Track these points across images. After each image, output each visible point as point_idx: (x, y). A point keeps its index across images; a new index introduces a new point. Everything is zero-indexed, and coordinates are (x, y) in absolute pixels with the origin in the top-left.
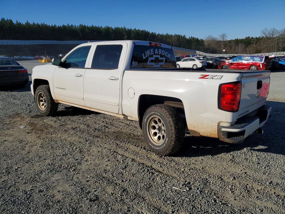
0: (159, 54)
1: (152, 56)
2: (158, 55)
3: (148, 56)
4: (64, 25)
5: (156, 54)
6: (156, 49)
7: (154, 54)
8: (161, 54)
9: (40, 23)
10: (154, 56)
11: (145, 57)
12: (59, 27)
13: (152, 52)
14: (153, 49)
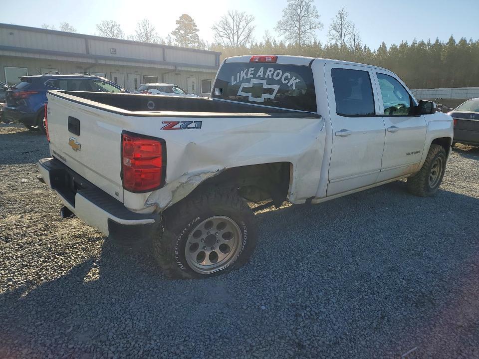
0: (266, 76)
1: (248, 81)
2: (263, 78)
3: (241, 80)
6: (262, 69)
8: (270, 77)
10: (253, 81)
11: (235, 82)
14: (254, 69)
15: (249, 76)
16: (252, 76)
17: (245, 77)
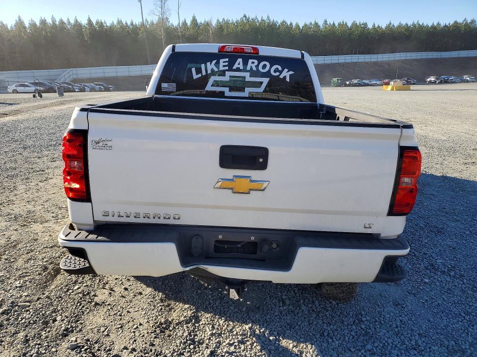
1: (223, 73)
2: (245, 70)
3: (209, 72)
4: (456, 22)
5: (238, 70)
6: (240, 60)
7: (231, 69)
8: (254, 69)
9: (410, 23)
10: (229, 74)
11: (200, 75)
12: (446, 26)
13: (224, 66)
14: (227, 60)
15: (221, 68)
16: (227, 68)
17: (216, 70)
